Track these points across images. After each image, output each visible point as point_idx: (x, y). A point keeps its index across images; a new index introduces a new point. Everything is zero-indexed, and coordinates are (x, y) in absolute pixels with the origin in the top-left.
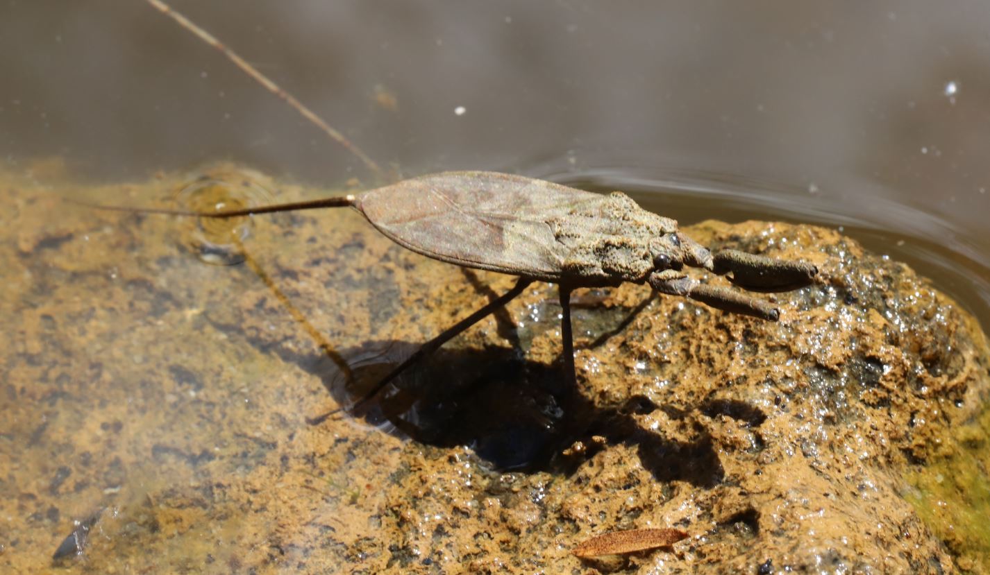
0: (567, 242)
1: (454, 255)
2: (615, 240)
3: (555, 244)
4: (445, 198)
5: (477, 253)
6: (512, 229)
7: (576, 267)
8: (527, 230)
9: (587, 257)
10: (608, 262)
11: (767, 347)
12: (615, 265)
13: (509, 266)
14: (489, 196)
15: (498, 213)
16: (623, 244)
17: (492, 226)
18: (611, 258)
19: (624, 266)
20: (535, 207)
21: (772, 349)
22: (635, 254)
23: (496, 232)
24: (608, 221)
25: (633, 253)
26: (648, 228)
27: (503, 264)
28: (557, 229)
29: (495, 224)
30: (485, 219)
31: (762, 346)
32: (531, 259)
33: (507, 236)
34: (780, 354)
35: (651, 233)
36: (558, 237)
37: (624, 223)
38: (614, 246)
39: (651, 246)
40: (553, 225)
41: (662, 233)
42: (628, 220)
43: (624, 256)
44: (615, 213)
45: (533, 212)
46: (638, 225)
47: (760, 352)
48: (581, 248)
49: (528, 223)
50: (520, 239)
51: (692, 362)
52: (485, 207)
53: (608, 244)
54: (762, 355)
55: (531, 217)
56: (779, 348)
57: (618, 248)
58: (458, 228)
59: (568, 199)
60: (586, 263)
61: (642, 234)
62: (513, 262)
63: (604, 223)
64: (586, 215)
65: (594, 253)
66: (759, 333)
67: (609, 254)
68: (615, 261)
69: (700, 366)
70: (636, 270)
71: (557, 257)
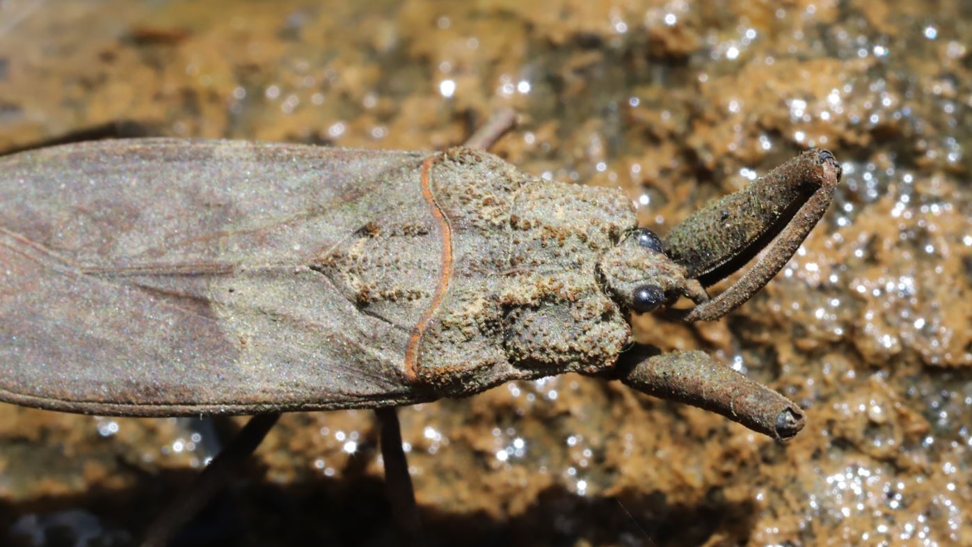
0: (395, 314)
1: (117, 393)
2: (519, 290)
3: (363, 322)
4: (20, 241)
5: (174, 380)
6: (233, 299)
7: (455, 379)
8: (272, 295)
9: (471, 348)
10: (523, 348)
11: (799, 351)
12: (543, 350)
13: (267, 397)
14: (131, 217)
15: (173, 258)
16: (545, 298)
17: (177, 297)
18: (526, 336)
19: (565, 347)
20: (257, 222)
21: (811, 356)
22: (583, 314)
23: (192, 312)
24: (479, 240)
25: (574, 312)
26: (584, 239)
27: (250, 396)
28: (354, 284)
29: (180, 290)
30: (150, 283)
31: (785, 354)
32: (313, 370)
33: (230, 321)
34: (834, 365)
35: (593, 247)
36: (362, 303)
37: (520, 235)
38: (525, 306)
39: (609, 277)
40: (336, 276)
41: (614, 237)
42: (527, 227)
43: (554, 324)
44: (487, 212)
45: (261, 239)
46: (556, 235)
47: (787, 369)
48: (446, 328)
49: (270, 275)
50: (263, 322)
51: (627, 411)
52: (132, 246)
53: (508, 307)
54: (795, 373)
55: (265, 257)
56: (827, 348)
57: (535, 309)
58: (91, 318)
59: (329, 184)
60: (474, 364)
61: (575, 257)
62: (273, 386)
63: (470, 246)
64: (407, 231)
65: (483, 333)
66: (767, 320)
67: (518, 327)
68: (540, 341)
69: (651, 419)
70: (597, 351)
71: (383, 356)
